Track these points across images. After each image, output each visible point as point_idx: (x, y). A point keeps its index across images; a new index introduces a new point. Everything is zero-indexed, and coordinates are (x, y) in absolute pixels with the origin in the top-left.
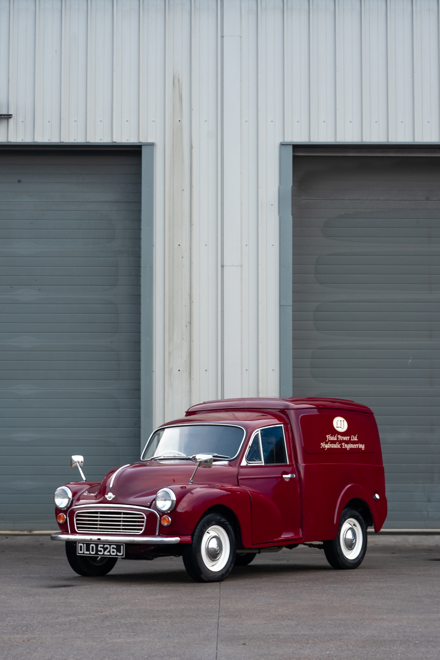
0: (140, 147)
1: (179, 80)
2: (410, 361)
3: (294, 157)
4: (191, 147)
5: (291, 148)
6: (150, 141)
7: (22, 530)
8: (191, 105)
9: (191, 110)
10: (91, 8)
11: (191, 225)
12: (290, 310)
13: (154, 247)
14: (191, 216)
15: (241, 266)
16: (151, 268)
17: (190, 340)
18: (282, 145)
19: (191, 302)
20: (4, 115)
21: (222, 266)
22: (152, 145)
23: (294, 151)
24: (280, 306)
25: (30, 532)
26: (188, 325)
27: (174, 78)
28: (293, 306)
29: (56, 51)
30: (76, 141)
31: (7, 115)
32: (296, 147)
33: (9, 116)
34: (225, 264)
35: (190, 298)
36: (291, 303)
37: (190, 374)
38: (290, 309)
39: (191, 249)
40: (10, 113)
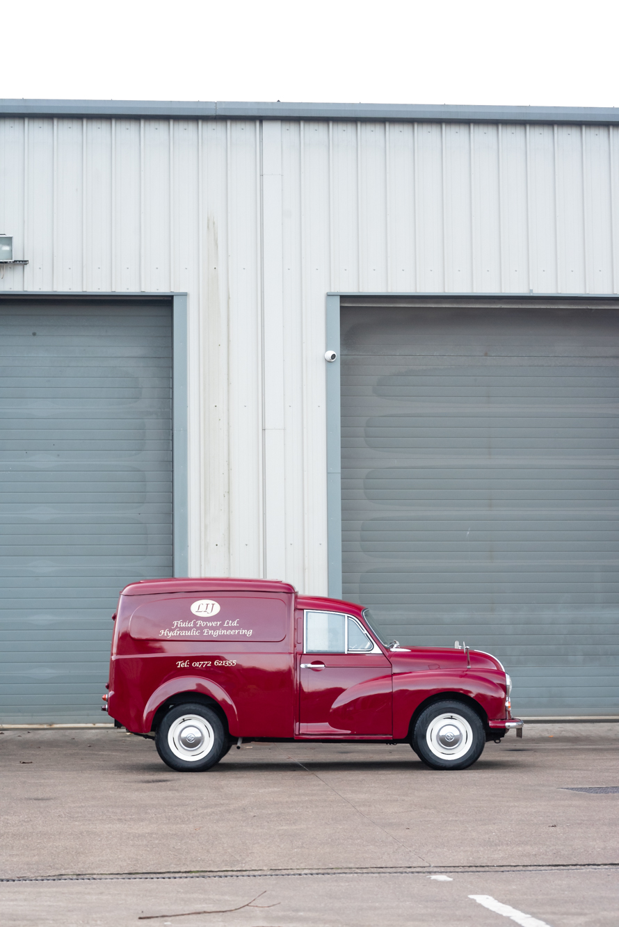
0: (172, 297)
1: (214, 223)
2: (468, 533)
3: (341, 307)
4: (229, 298)
5: (338, 298)
6: (182, 290)
7: (41, 724)
8: (227, 251)
9: (228, 256)
10: (116, 143)
11: (229, 384)
12: (338, 478)
13: (188, 408)
14: (228, 374)
15: (284, 429)
16: (185, 431)
17: (229, 511)
18: (329, 295)
19: (229, 470)
20: (19, 261)
21: (264, 430)
22: (185, 295)
23: (341, 302)
24: (328, 473)
25: (50, 725)
26: (226, 495)
27: (208, 220)
28: (342, 473)
29: (77, 190)
30: (100, 291)
31: (22, 261)
32: (344, 298)
33: (25, 263)
34: (266, 427)
35: (229, 464)
36: (339, 470)
37: (229, 549)
38: (339, 476)
39: (228, 410)
40: (25, 259)
